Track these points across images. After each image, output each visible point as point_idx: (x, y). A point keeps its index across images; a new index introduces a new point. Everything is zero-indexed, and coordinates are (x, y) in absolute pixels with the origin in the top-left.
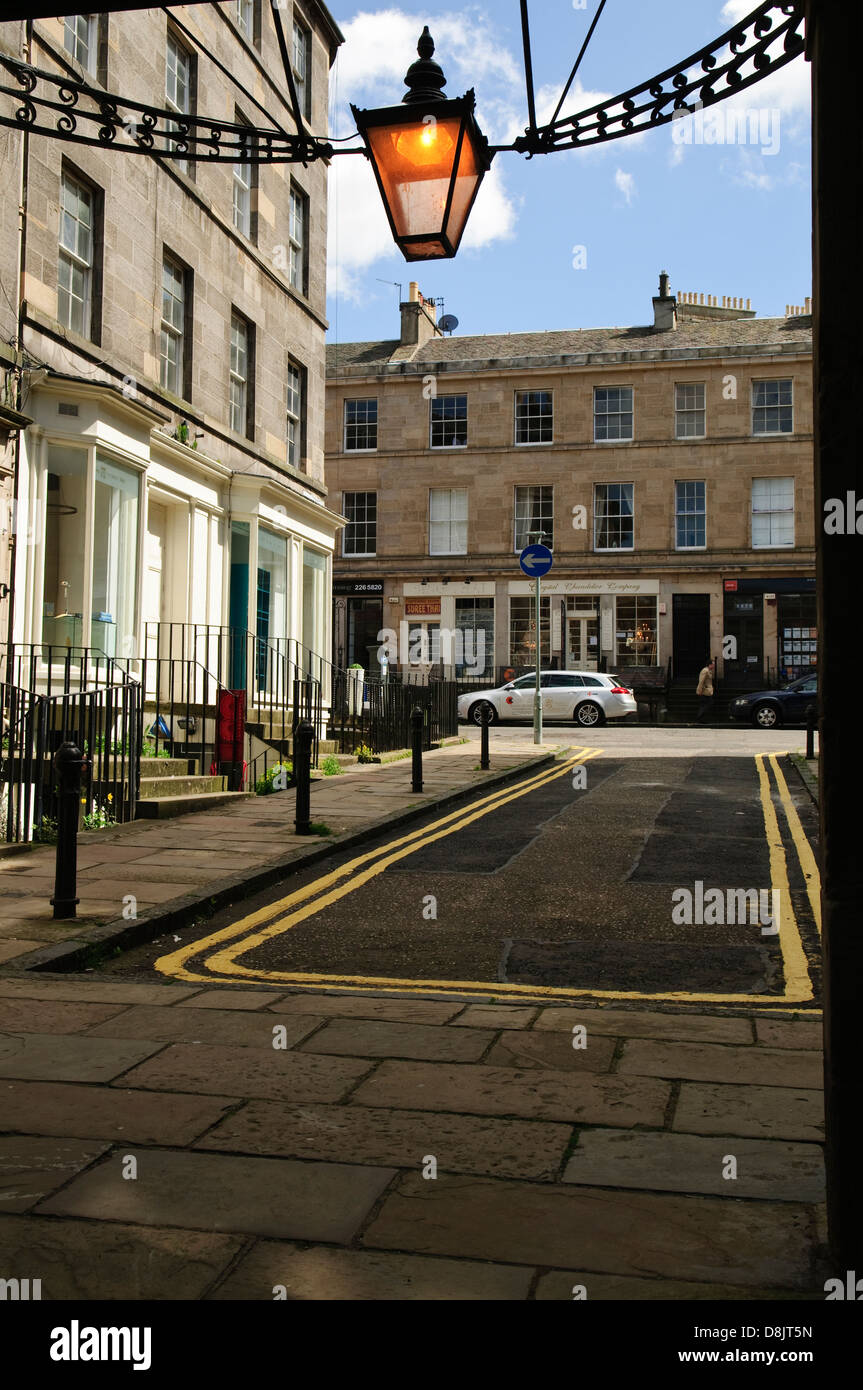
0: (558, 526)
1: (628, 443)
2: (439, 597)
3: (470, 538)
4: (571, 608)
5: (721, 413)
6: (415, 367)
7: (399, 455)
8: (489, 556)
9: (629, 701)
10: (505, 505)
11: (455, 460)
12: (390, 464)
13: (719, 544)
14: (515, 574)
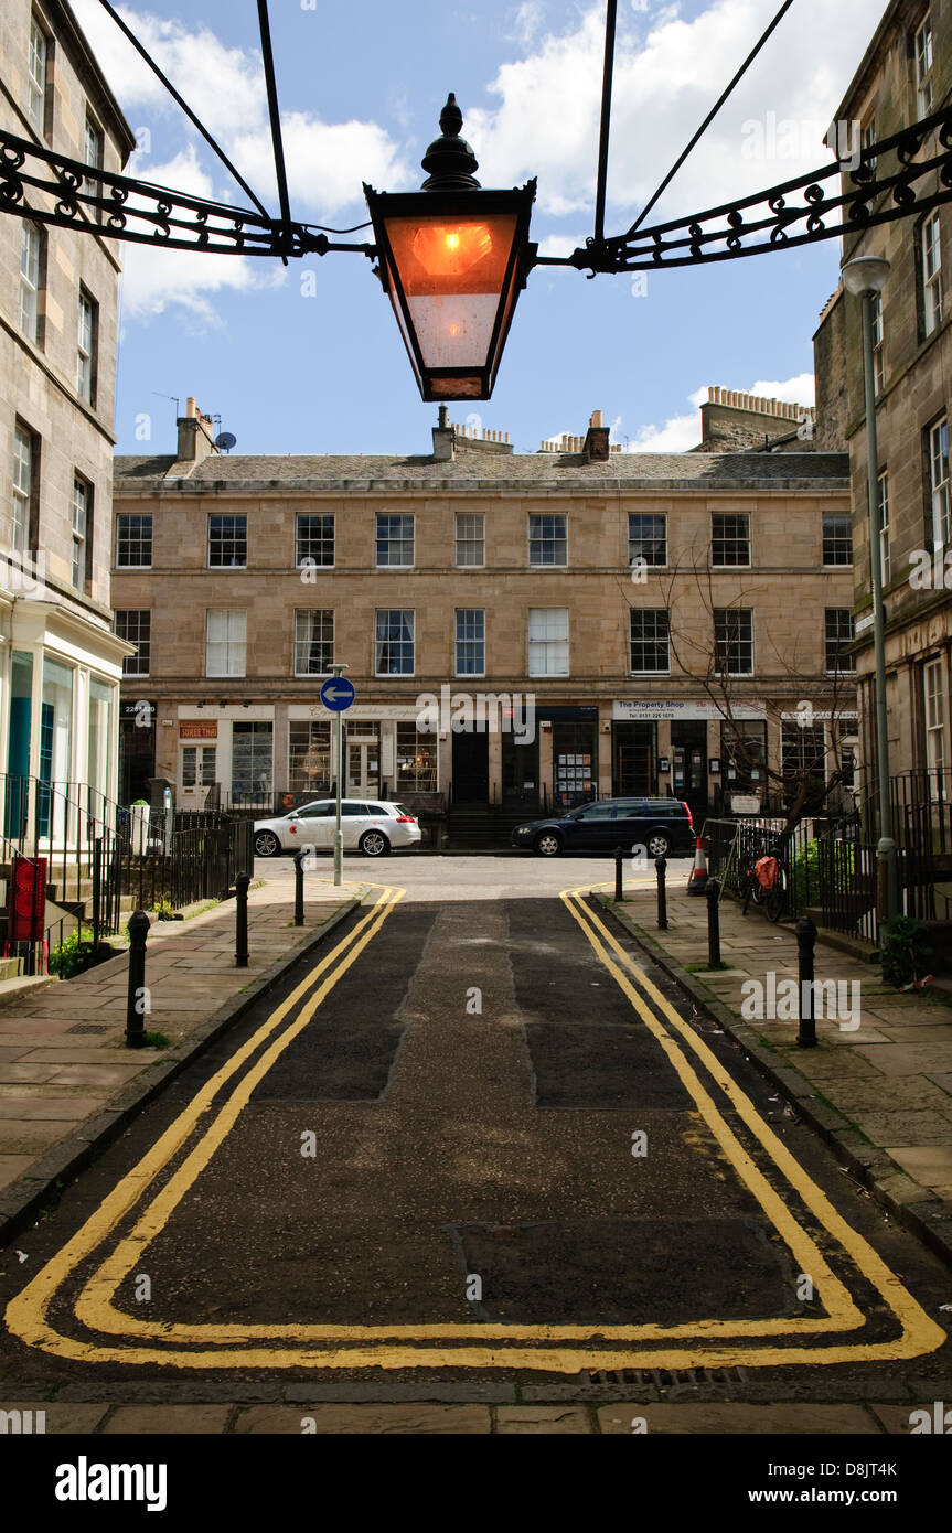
0: (339, 650)
1: (409, 570)
2: (216, 721)
3: (249, 661)
4: (351, 733)
5: (500, 543)
6: (193, 483)
7: (175, 573)
8: (268, 679)
9: (414, 830)
10: (285, 628)
11: (233, 581)
12: (165, 583)
13: (498, 672)
14: (294, 698)
